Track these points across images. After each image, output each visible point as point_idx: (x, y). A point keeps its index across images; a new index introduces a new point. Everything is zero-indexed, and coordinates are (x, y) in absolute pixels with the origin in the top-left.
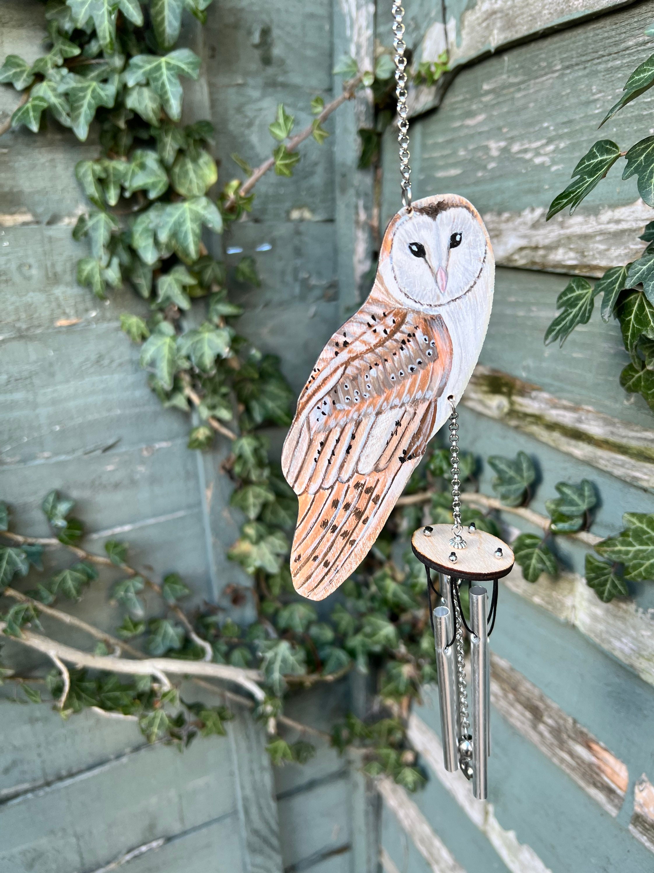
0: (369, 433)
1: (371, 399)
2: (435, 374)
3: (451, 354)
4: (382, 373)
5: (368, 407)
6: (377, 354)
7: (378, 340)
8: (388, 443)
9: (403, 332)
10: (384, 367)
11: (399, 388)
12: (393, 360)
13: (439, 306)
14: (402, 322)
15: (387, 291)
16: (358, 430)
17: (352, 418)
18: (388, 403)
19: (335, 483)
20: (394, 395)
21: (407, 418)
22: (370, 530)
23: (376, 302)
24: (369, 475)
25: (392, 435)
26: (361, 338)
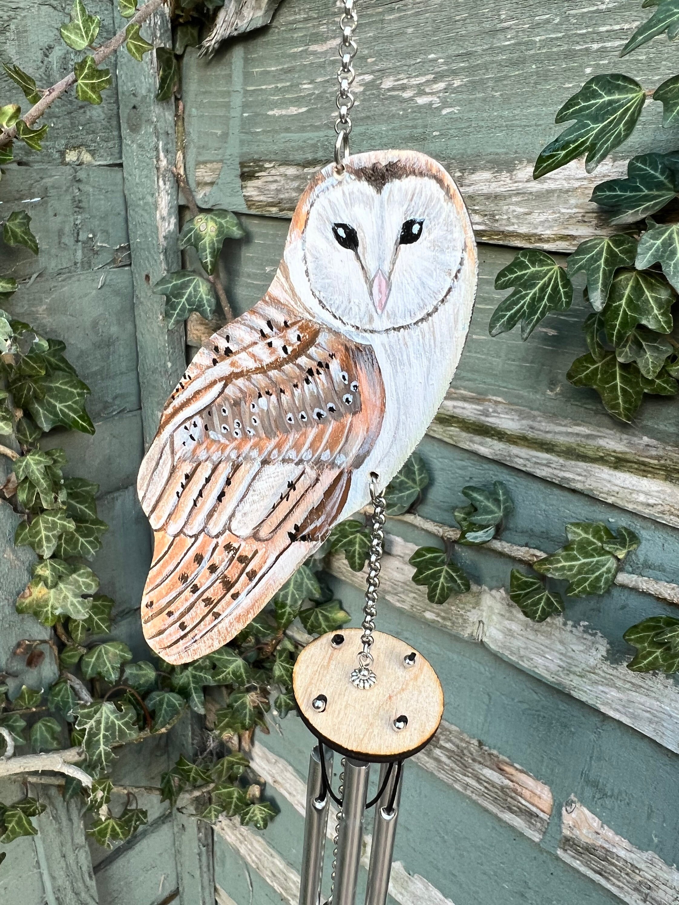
0: (250, 485)
1: (257, 439)
2: (354, 433)
4: (274, 407)
5: (252, 448)
6: (270, 378)
7: (273, 359)
8: (274, 507)
9: (310, 357)
10: (279, 400)
11: (299, 435)
12: (293, 394)
13: (372, 332)
14: (311, 342)
15: (293, 290)
16: (236, 476)
17: (229, 455)
18: (279, 451)
20: (290, 443)
21: (306, 481)
22: (240, 610)
23: (276, 302)
24: (245, 540)
25: (282, 498)
26: (250, 350)
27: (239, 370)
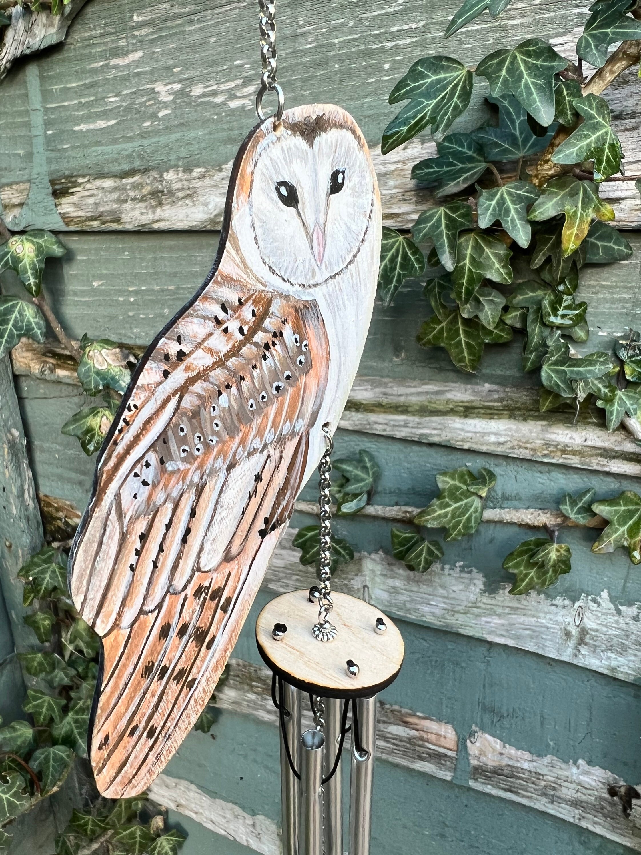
0: (217, 502)
1: (220, 445)
2: (308, 392)
3: (328, 360)
4: (235, 400)
5: (216, 458)
6: (229, 370)
7: (230, 345)
8: (243, 513)
9: (266, 331)
10: (239, 390)
11: (260, 420)
12: (252, 378)
13: (315, 286)
14: (265, 314)
15: (244, 263)
16: (201, 501)
17: (191, 481)
18: (244, 447)
19: (164, 597)
20: (253, 433)
21: (271, 465)
22: (217, 655)
23: (228, 281)
24: (216, 569)
25: (250, 498)
26: (205, 344)
27: (195, 373)
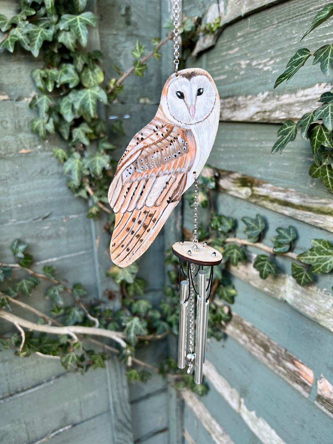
0: (152, 187)
1: (154, 169)
2: (187, 159)
3: (196, 150)
4: (160, 156)
5: (152, 173)
6: (158, 146)
7: (158, 139)
8: (161, 193)
9: (171, 136)
10: (161, 153)
11: (168, 164)
12: (166, 150)
13: (191, 125)
14: (171, 131)
15: (164, 114)
16: (147, 184)
17: (144, 177)
18: (162, 172)
19: (134, 209)
20: (166, 168)
21: (172, 180)
22: (150, 236)
23: (159, 119)
24: (151, 207)
25: (164, 188)
26: (150, 137)
27: (147, 145)
